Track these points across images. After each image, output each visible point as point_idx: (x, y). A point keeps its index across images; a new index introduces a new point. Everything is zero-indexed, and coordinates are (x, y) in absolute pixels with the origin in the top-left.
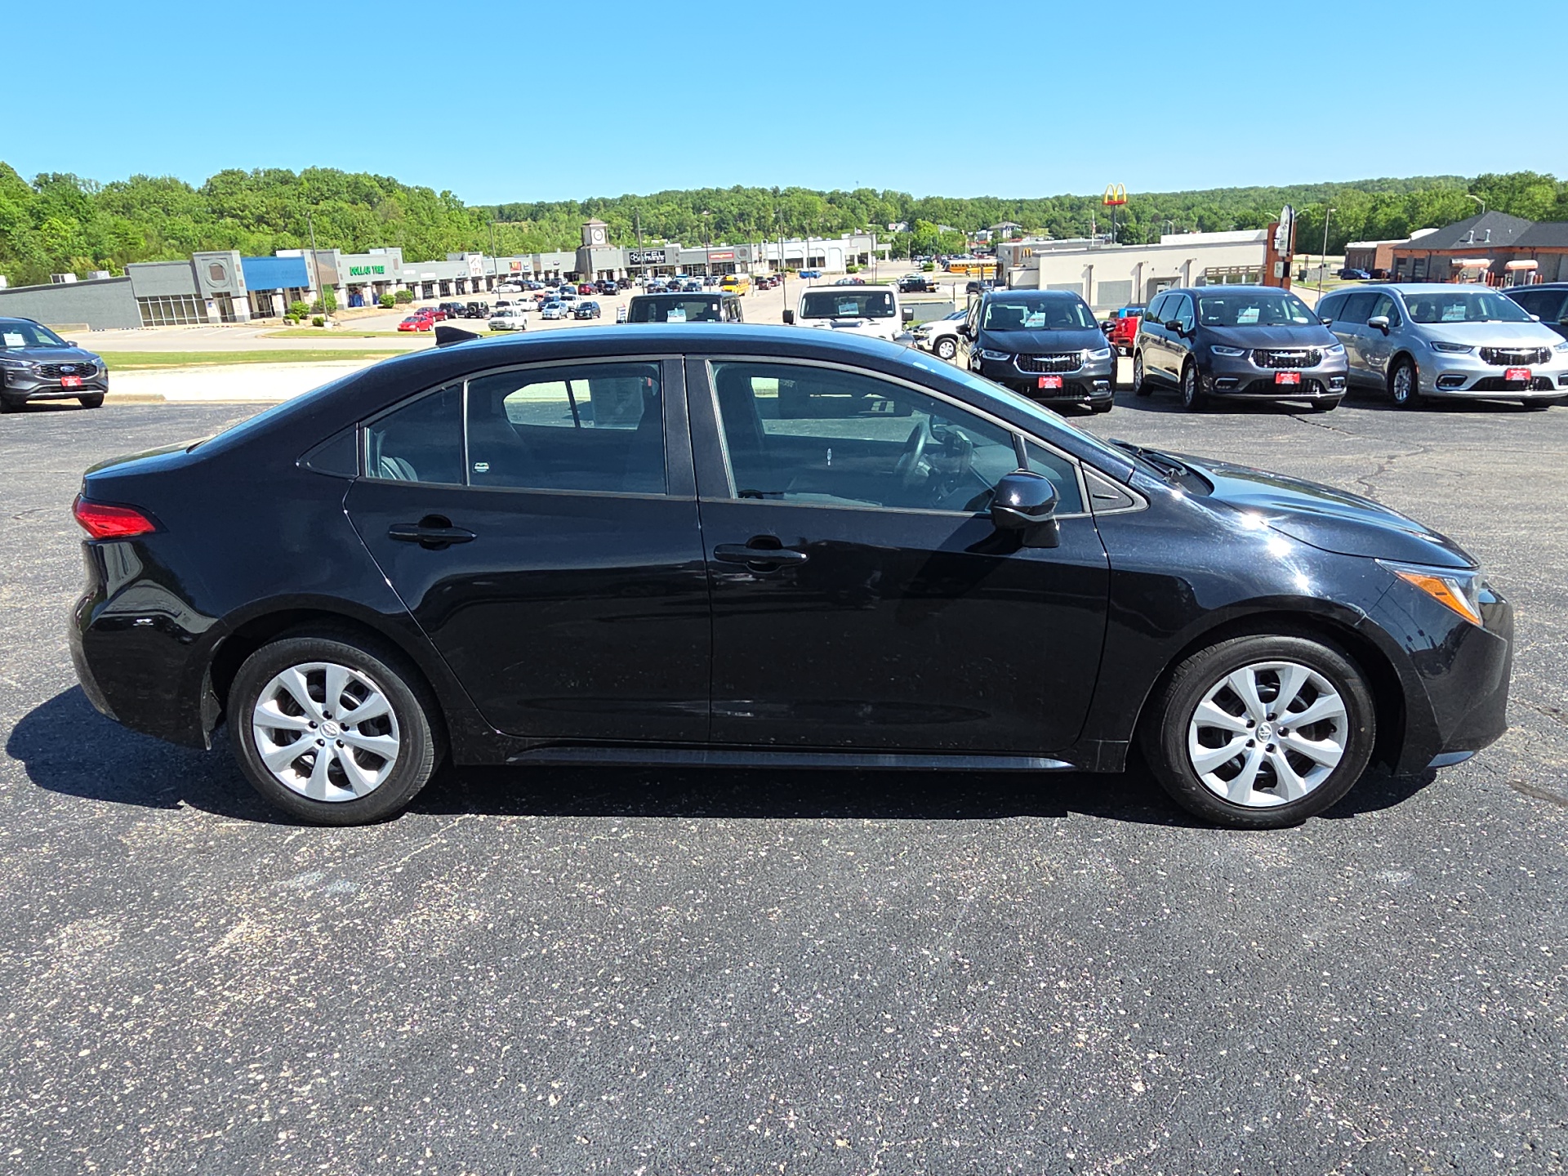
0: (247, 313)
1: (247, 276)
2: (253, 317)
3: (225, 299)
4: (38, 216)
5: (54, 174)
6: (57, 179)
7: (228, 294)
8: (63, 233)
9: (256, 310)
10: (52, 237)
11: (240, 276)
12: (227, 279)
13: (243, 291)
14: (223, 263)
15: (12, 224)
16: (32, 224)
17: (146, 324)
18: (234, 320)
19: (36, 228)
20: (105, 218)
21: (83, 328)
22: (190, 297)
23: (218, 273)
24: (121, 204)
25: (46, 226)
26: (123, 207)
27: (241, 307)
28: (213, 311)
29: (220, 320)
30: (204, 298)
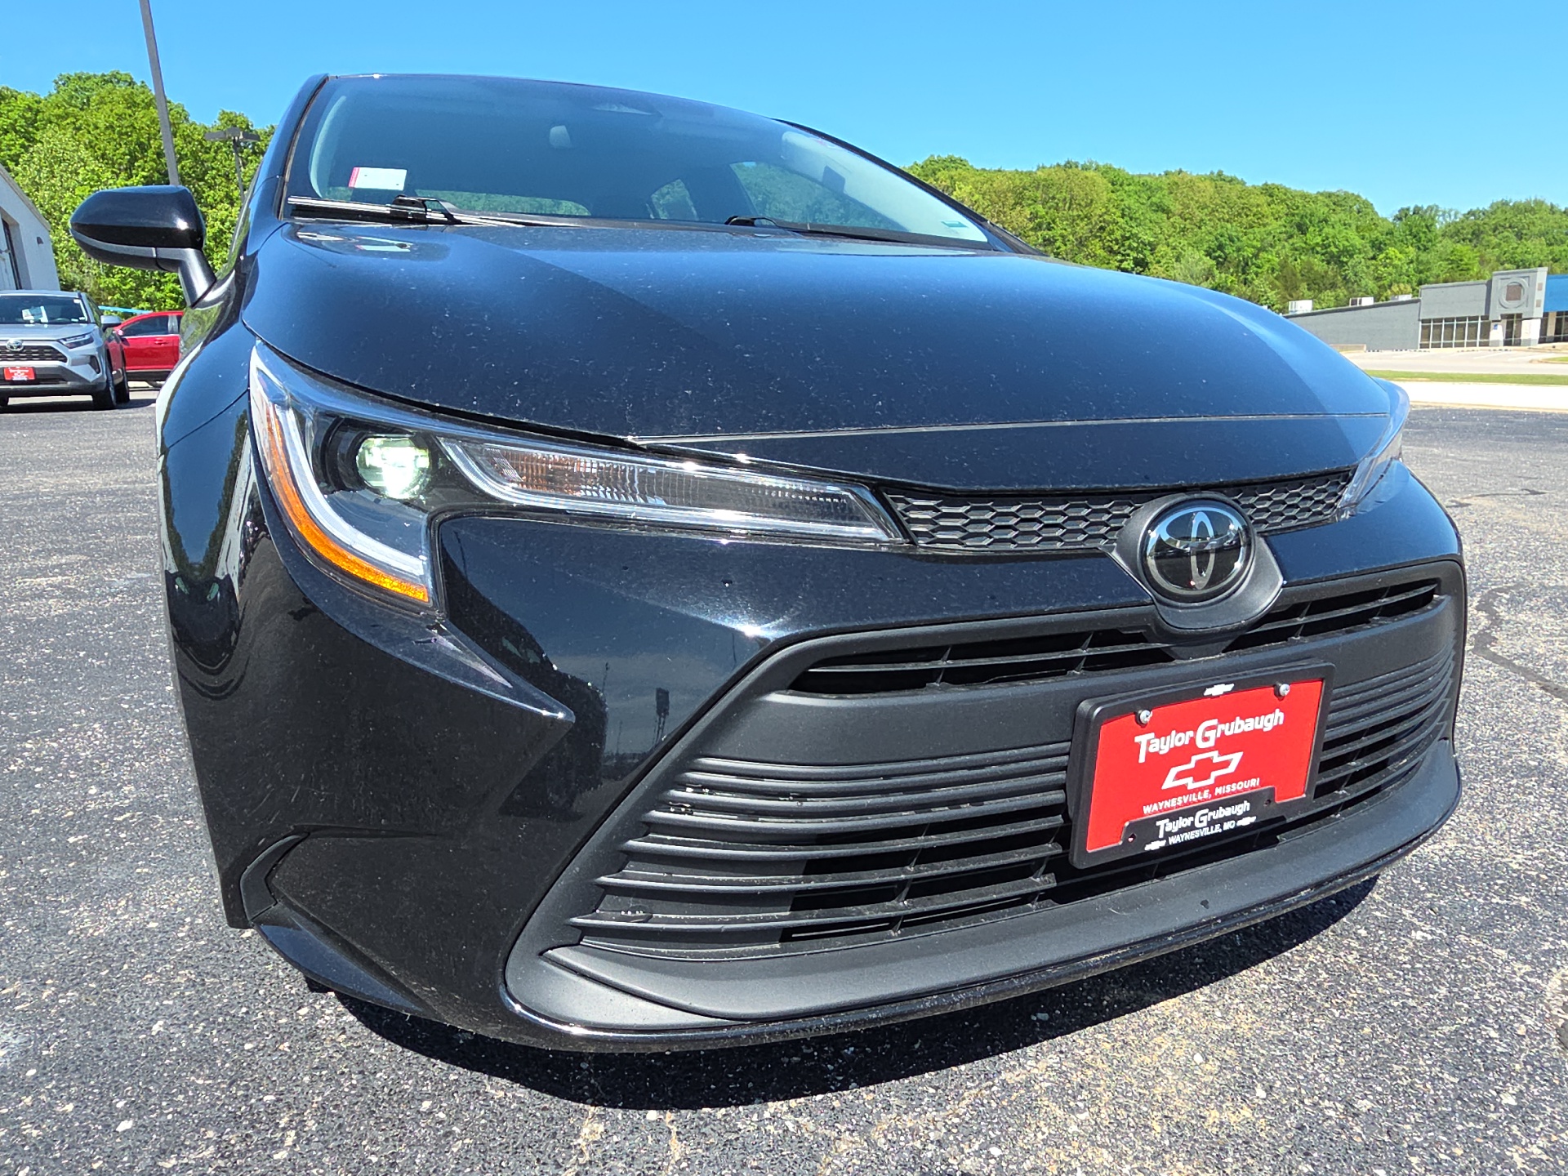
0: (1536, 336)
1: (1549, 295)
2: (1542, 341)
3: (1513, 322)
4: (1378, 246)
5: (1416, 207)
6: (1417, 211)
7: (1519, 316)
8: (1396, 262)
9: (1551, 332)
10: (1385, 267)
11: (1540, 296)
12: (1523, 299)
13: (1539, 312)
14: (1524, 282)
15: (1351, 256)
16: (1371, 255)
17: (1422, 346)
18: (1518, 344)
19: (1374, 258)
20: (1447, 245)
21: (1361, 348)
22: (1476, 318)
23: (1515, 292)
24: (1471, 230)
25: (1381, 256)
26: (1473, 233)
27: (1530, 330)
28: (1498, 333)
29: (1502, 343)
30: (1491, 319)
